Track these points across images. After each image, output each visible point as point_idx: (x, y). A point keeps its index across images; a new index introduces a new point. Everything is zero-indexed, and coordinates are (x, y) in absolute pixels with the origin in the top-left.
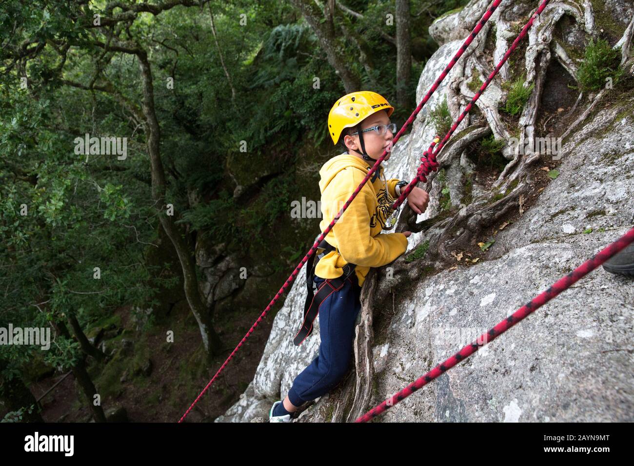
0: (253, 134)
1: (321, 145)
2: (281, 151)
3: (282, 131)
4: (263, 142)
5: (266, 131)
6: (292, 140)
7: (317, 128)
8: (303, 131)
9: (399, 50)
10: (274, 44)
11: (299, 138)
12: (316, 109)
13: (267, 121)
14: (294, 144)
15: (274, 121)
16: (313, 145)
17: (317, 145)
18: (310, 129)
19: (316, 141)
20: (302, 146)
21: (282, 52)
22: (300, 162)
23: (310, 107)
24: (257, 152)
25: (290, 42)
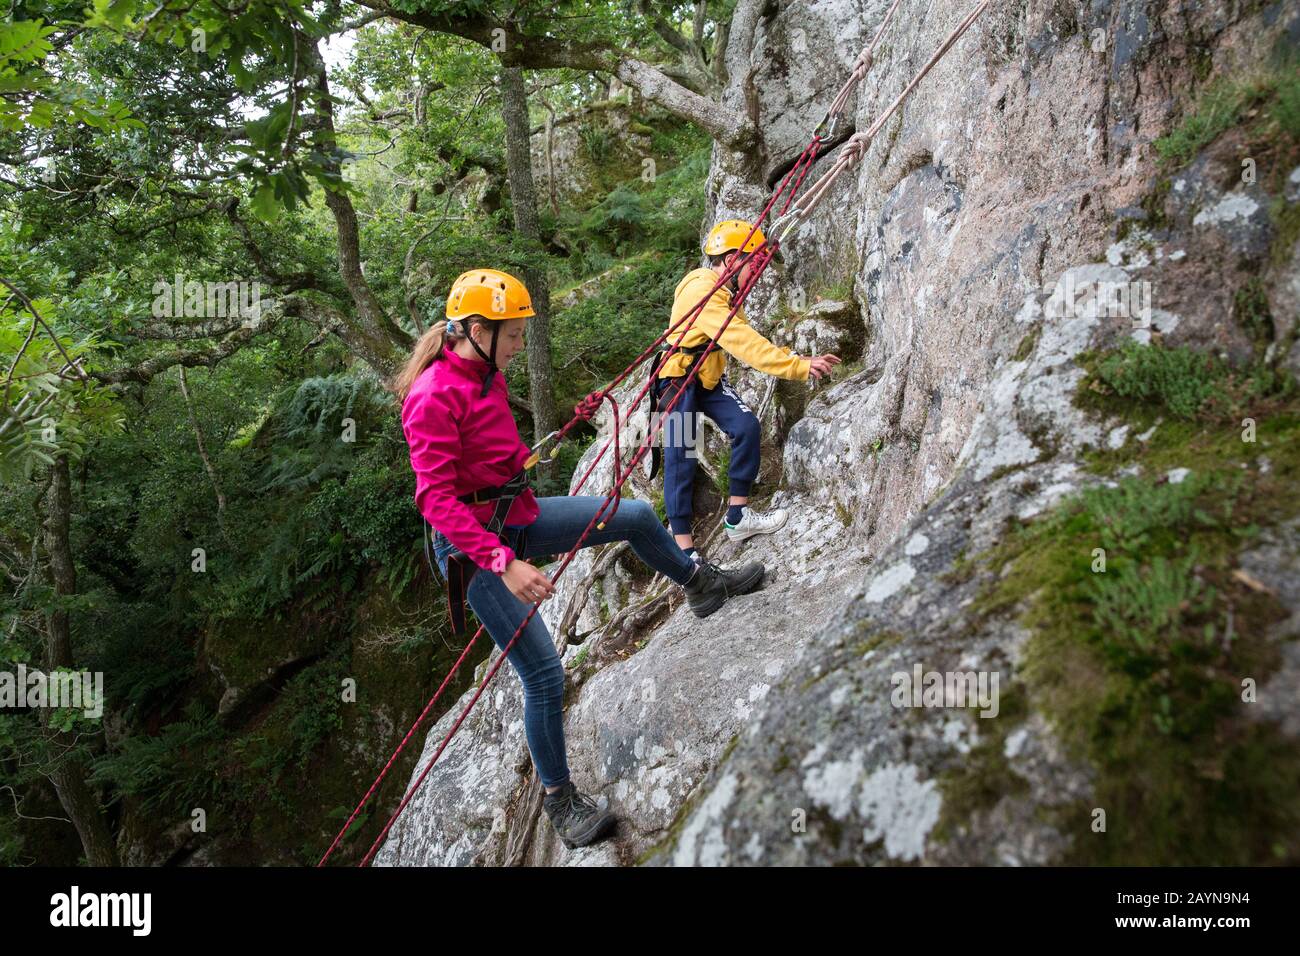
0: (266, 581)
1: (402, 596)
2: (323, 612)
3: (325, 573)
4: (287, 595)
5: (292, 573)
6: (345, 589)
7: (393, 564)
8: (365, 570)
9: (536, 422)
10: (304, 411)
11: (359, 585)
12: (392, 529)
13: (294, 554)
14: (347, 598)
15: (308, 553)
16: (387, 596)
17: (395, 596)
18: (380, 565)
19: (394, 588)
20: (364, 598)
21: (320, 426)
22: (360, 630)
23: (382, 524)
24: (272, 617)
25: (337, 406)
